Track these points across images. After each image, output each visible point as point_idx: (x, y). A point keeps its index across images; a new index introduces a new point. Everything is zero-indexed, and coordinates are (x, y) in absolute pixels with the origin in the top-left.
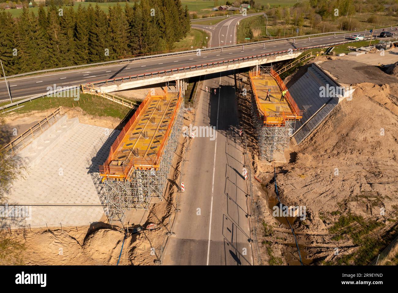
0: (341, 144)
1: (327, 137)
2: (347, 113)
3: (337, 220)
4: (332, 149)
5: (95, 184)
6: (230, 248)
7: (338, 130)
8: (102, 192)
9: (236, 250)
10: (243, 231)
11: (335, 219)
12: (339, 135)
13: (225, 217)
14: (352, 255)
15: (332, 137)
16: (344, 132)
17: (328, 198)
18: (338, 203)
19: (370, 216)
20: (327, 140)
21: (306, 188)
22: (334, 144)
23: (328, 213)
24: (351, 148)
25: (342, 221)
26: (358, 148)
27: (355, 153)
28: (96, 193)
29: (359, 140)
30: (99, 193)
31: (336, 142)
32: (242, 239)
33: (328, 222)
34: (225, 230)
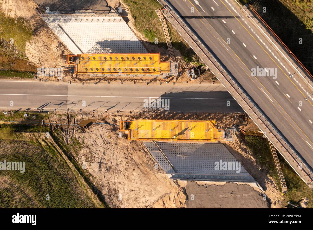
0: (133, 163)
1: (140, 158)
2: (156, 174)
3: (79, 142)
4: (132, 157)
5: (93, 47)
6: (65, 102)
7: (143, 164)
8: (91, 51)
9: (64, 104)
10: (73, 107)
11: (80, 141)
12: (140, 164)
13: (80, 101)
14: (64, 141)
15: (139, 160)
16: (141, 167)
17: (92, 142)
18: (89, 145)
19: (81, 154)
20: (139, 157)
21: (100, 136)
22: (134, 159)
23: (84, 140)
24: (129, 166)
25: (79, 143)
26: (128, 169)
27: (125, 167)
28: (89, 50)
29: (133, 172)
30: (89, 51)
31: (136, 160)
32: (69, 106)
33: (79, 138)
34: (73, 101)
